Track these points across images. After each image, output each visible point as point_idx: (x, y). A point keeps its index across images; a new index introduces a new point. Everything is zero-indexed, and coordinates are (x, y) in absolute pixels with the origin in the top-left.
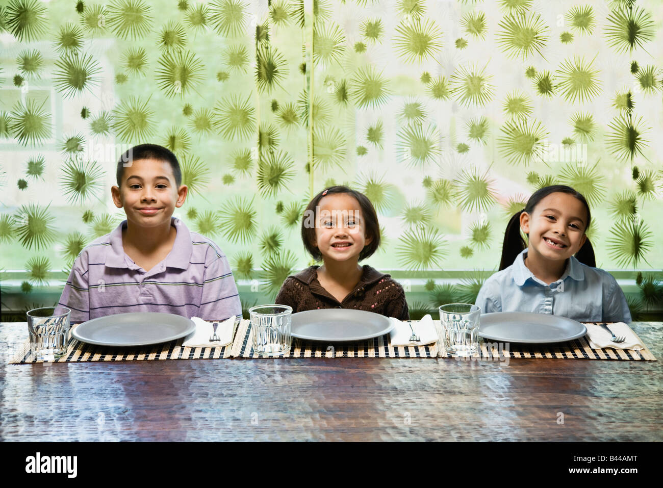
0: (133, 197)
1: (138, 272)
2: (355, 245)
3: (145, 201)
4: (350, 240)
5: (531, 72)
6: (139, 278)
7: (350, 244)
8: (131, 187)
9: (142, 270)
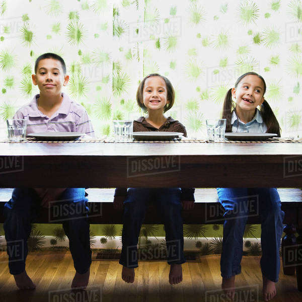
0: (42, 78)
1: (46, 118)
2: (162, 102)
3: (48, 80)
4: (160, 99)
5: (250, 33)
6: (46, 121)
7: (159, 101)
8: (41, 73)
9: (47, 117)
